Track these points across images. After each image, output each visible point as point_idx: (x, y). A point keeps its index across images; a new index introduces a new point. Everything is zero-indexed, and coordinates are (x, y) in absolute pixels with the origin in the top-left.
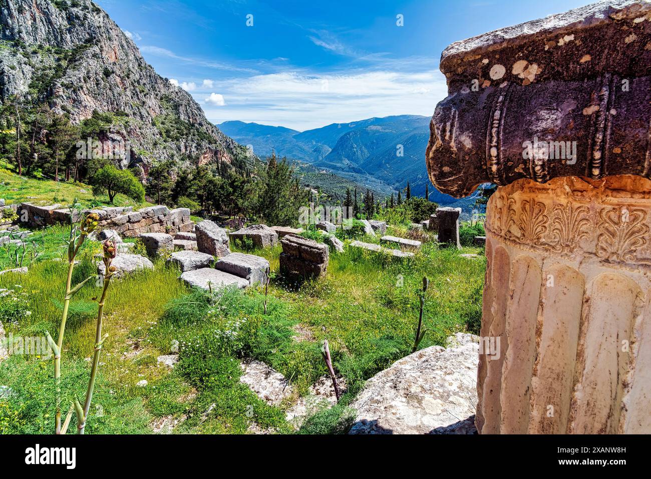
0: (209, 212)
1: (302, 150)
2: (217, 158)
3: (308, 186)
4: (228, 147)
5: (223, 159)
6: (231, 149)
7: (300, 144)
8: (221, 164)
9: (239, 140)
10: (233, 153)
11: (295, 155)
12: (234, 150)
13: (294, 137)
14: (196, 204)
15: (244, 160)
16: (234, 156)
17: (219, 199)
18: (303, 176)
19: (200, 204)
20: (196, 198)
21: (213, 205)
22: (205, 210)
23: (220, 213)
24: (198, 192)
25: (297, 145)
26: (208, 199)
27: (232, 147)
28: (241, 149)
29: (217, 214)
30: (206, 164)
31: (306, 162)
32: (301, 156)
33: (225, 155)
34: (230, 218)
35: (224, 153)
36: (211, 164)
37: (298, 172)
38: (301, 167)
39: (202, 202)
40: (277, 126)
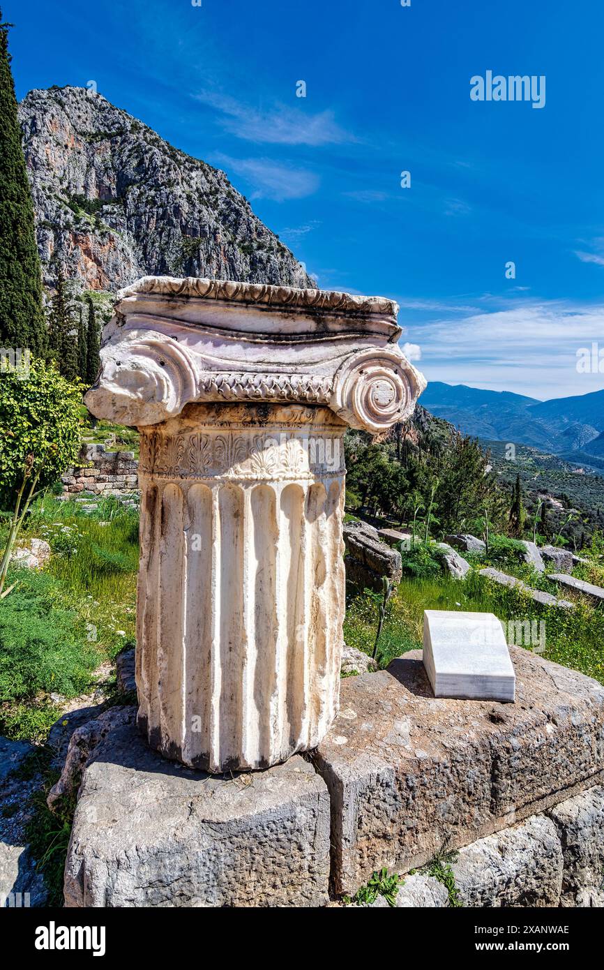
0: (372, 512)
1: (541, 431)
2: (399, 435)
3: (545, 492)
4: (418, 420)
5: (408, 437)
6: (422, 423)
7: (539, 421)
8: (404, 444)
9: (436, 411)
10: (423, 429)
11: (527, 439)
12: (426, 425)
13: (529, 409)
14: (355, 497)
15: (439, 441)
16: (424, 433)
17: (388, 495)
18: (537, 474)
19: (361, 498)
20: (356, 488)
21: (379, 502)
22: (368, 508)
23: (388, 516)
24: (361, 481)
25: (533, 423)
26: (373, 493)
27: (424, 420)
28: (437, 423)
29: (383, 516)
30: (383, 443)
31: (546, 451)
32: (538, 441)
33: (411, 431)
34: (400, 525)
35: (409, 428)
36: (388, 443)
37: (530, 467)
38: (535, 460)
39: (364, 495)
40: (501, 391)
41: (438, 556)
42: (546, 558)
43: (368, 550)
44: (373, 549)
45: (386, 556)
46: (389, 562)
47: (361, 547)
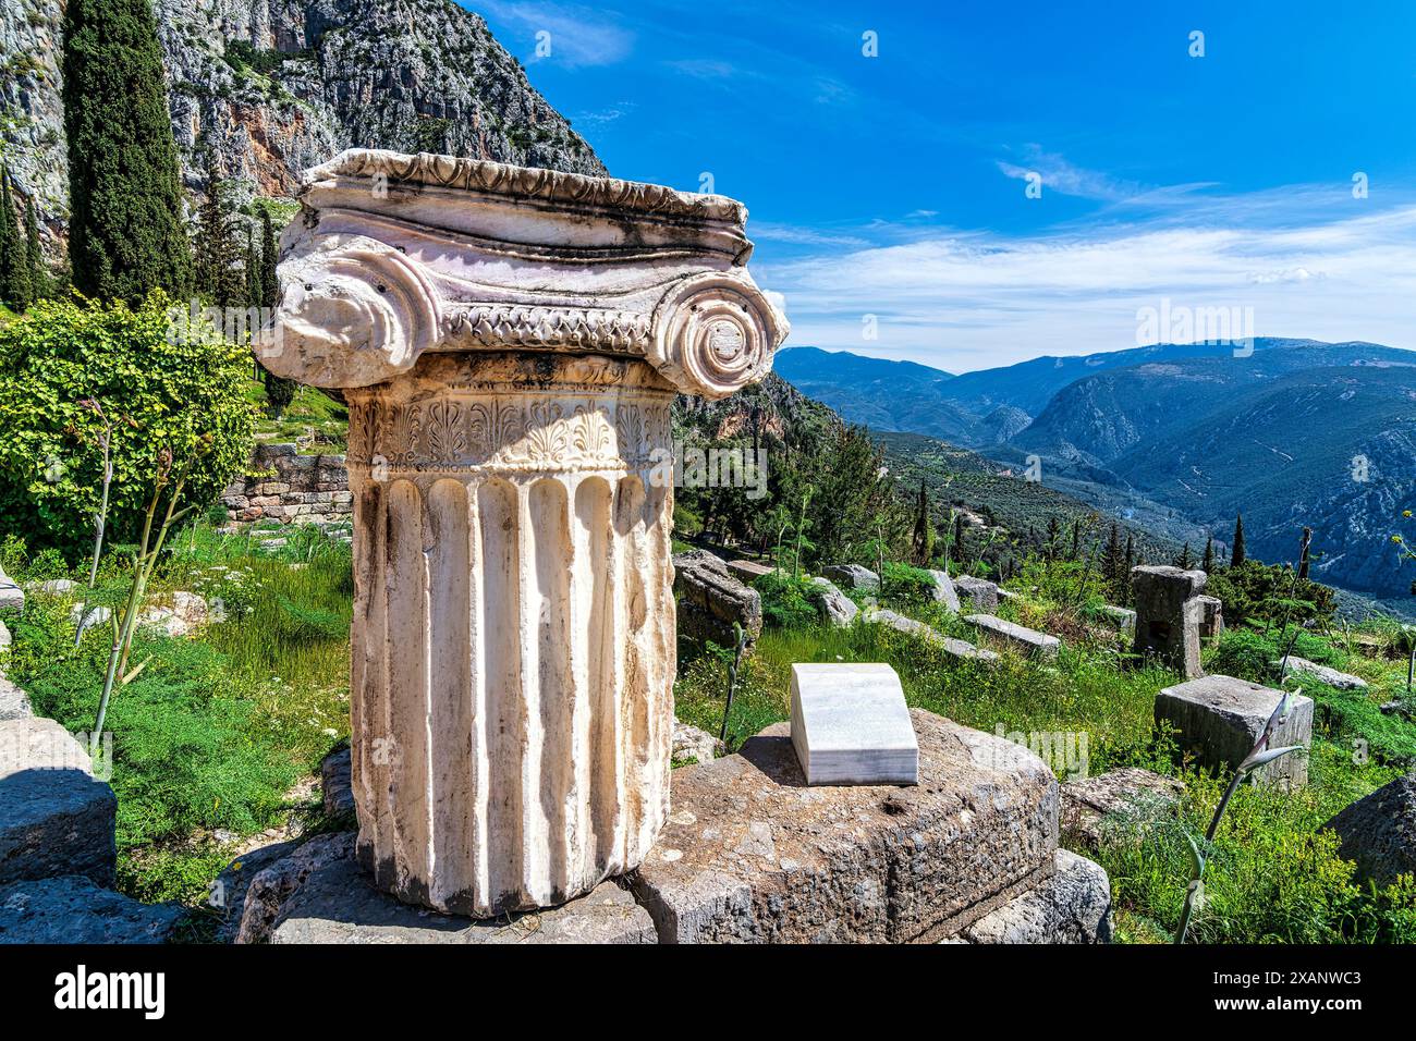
0: (719, 539)
1: (954, 417)
2: (756, 426)
3: (960, 504)
4: (783, 403)
5: (769, 428)
6: (789, 407)
7: (953, 403)
8: (763, 438)
9: (809, 390)
10: (791, 416)
11: (936, 429)
12: (794, 410)
13: (938, 386)
14: (691, 517)
15: (814, 433)
16: (792, 423)
17: (742, 514)
18: (950, 479)
19: (702, 519)
20: (695, 505)
21: (728, 524)
22: (712, 534)
23: (742, 545)
24: (702, 494)
25: (944, 406)
26: (720, 511)
27: (791, 403)
28: (811, 408)
29: (735, 544)
30: (733, 437)
31: (962, 446)
32: (950, 431)
33: (773, 420)
34: (760, 557)
35: (771, 415)
36: (741, 438)
37: (940, 469)
38: (947, 459)
39: (707, 514)
40: (899, 360)
41: (813, 595)
42: (962, 593)
43: (712, 590)
44: (720, 589)
45: (738, 599)
46: (743, 606)
47: (701, 587)
